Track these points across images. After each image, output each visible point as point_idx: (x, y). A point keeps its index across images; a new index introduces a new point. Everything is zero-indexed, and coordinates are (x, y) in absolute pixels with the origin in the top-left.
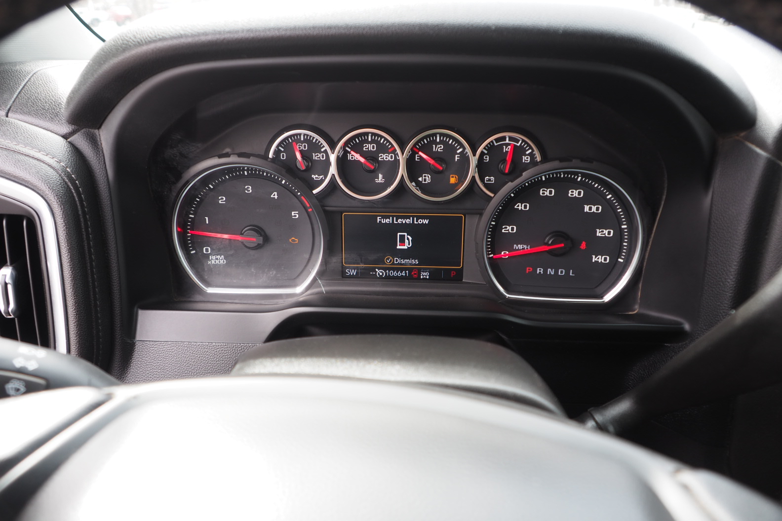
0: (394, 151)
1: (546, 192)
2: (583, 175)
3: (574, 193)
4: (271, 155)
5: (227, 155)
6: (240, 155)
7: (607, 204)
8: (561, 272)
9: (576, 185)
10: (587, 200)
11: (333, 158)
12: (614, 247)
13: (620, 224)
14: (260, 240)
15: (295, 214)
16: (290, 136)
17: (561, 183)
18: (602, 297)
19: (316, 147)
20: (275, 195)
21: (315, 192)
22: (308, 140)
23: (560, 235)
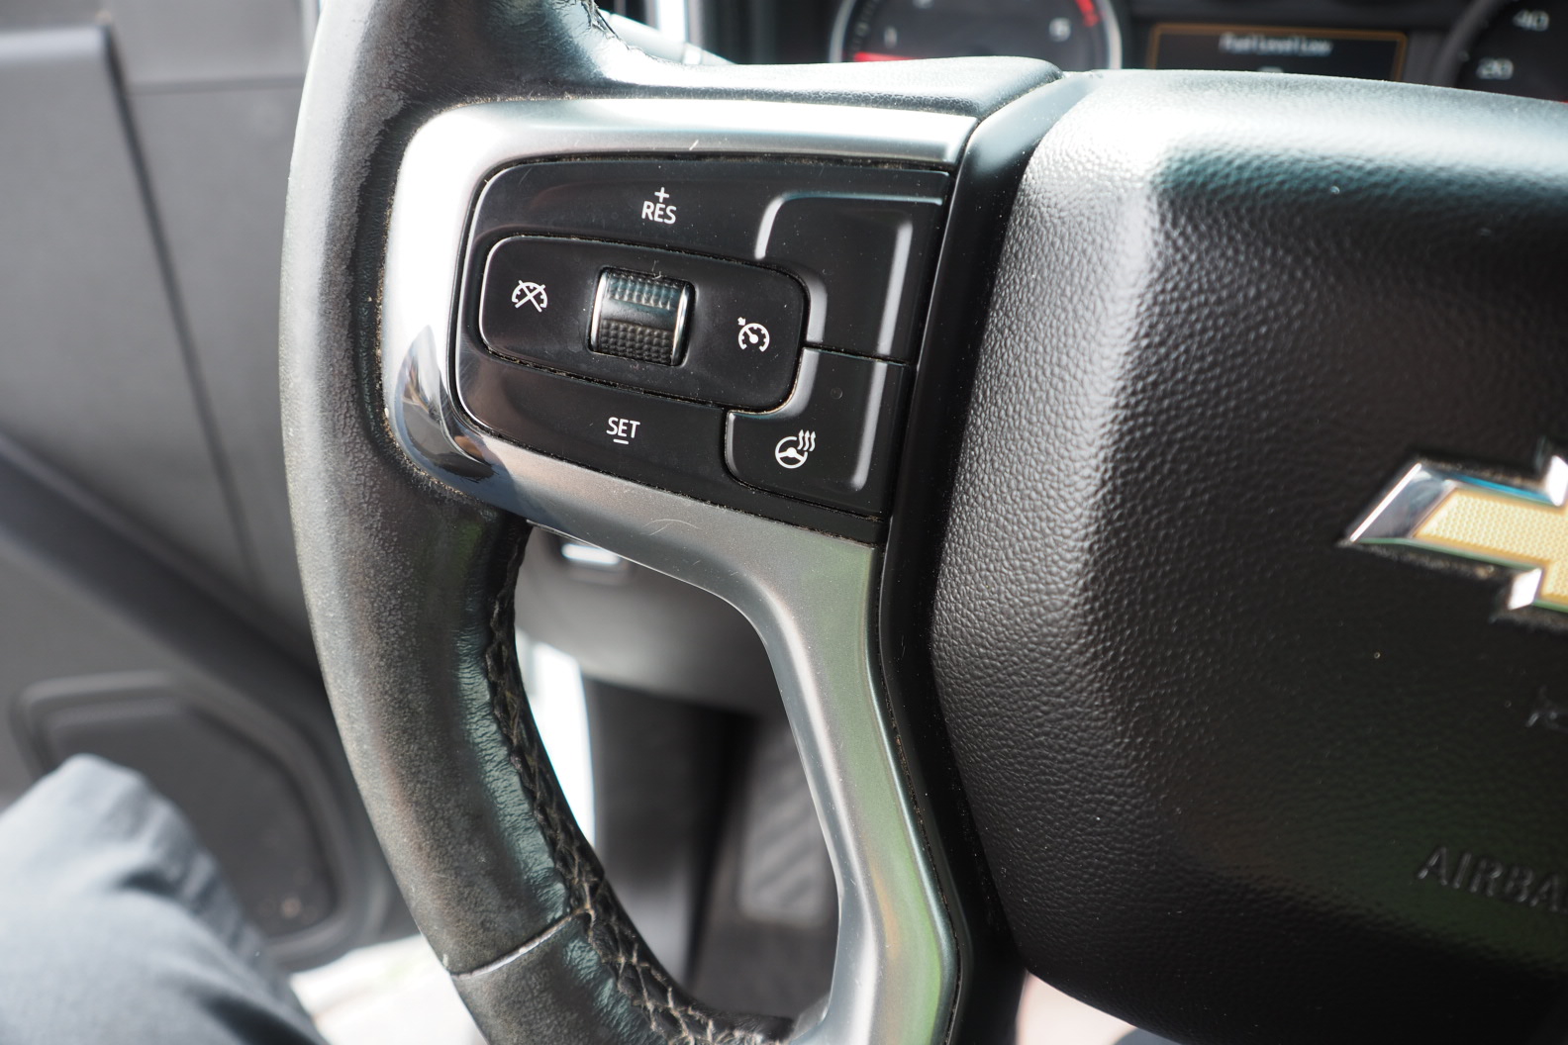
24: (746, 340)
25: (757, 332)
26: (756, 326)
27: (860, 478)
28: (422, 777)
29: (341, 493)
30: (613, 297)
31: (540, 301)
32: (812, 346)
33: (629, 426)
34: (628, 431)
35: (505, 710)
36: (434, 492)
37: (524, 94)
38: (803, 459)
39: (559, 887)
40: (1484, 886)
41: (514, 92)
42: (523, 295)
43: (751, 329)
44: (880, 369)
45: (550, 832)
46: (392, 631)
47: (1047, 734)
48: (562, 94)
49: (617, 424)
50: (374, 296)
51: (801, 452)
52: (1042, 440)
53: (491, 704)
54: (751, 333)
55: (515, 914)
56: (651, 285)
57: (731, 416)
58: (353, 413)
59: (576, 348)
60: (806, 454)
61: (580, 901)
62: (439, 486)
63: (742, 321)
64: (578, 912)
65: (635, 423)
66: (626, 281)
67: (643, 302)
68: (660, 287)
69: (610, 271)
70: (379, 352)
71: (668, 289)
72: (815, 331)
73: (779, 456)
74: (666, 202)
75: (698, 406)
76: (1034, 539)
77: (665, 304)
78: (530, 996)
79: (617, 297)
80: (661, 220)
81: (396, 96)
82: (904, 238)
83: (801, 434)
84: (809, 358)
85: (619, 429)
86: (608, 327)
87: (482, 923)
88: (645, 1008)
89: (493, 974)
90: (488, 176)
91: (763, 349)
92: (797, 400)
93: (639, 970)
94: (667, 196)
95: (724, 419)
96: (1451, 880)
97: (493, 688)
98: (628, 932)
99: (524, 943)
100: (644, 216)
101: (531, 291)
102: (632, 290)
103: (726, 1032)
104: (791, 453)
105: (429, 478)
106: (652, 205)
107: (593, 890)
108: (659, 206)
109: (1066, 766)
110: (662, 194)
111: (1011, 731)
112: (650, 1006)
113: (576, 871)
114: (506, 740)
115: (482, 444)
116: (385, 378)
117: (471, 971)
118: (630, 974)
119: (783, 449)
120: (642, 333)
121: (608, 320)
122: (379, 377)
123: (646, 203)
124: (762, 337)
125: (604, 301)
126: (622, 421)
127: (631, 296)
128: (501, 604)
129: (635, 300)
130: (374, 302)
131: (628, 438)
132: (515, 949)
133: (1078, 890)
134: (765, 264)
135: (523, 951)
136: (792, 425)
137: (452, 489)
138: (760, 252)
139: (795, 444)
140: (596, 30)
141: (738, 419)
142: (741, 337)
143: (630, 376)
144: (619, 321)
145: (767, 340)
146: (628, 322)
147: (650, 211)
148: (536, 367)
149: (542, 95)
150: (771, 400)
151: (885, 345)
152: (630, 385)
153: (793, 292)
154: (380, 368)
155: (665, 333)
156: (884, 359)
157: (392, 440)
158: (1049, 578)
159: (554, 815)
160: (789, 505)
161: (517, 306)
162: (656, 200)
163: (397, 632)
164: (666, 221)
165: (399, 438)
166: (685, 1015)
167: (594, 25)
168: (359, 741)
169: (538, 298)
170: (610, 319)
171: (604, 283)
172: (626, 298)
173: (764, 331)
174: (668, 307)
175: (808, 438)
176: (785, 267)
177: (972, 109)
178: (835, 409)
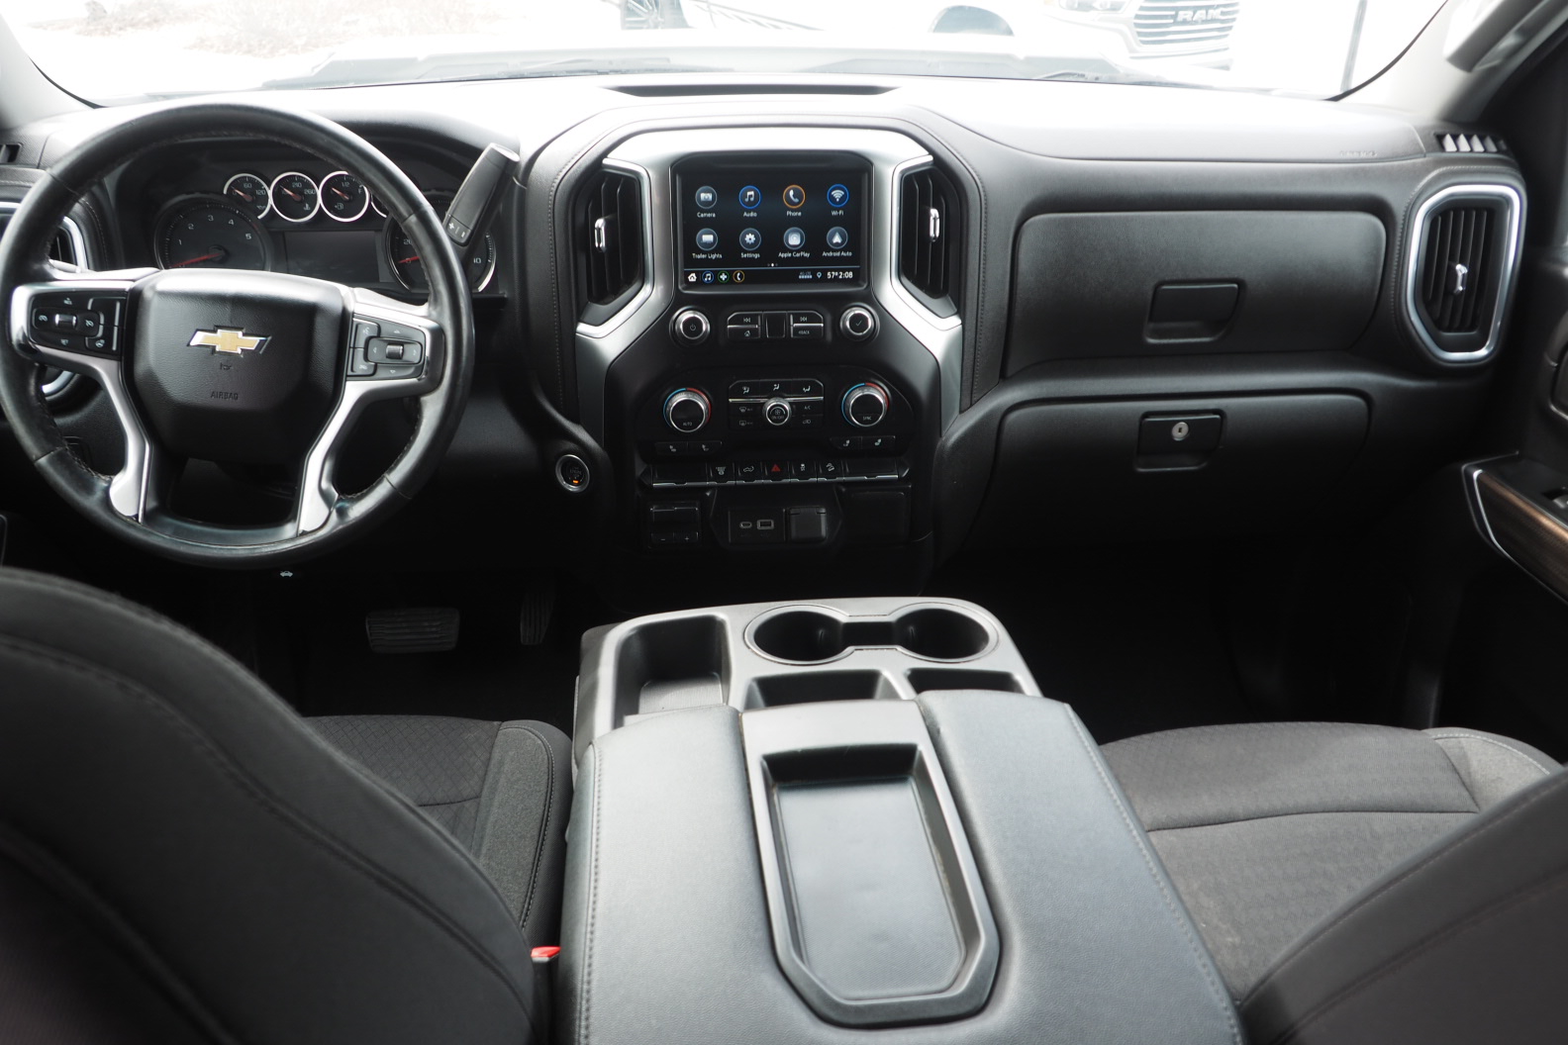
0: (314, 188)
4: (225, 192)
5: (192, 193)
6: (202, 192)
11: (270, 193)
14: (222, 253)
16: (239, 178)
19: (260, 186)
20: (232, 222)
21: (259, 217)
22: (251, 181)
27: (114, 348)
31: (45, 319)
32: (102, 324)
34: (65, 342)
36: (23, 357)
38: (101, 345)
41: (35, 282)
42: (41, 318)
44: (116, 329)
49: (63, 341)
54: (89, 323)
55: (50, 446)
56: (67, 315)
59: (53, 327)
62: (24, 355)
63: (87, 321)
65: (67, 341)
66: (62, 315)
67: (66, 318)
68: (69, 316)
69: (59, 313)
71: (71, 316)
72: (102, 321)
73: (96, 345)
75: (79, 337)
79: (61, 318)
81: (9, 286)
82: (118, 305)
84: (101, 327)
86: (59, 323)
90: (31, 298)
91: (92, 326)
92: (100, 335)
94: (69, 299)
95: (85, 339)
100: (65, 303)
101: (43, 317)
104: (99, 344)
115: (34, 346)
120: (66, 324)
125: (58, 319)
127: (64, 317)
131: (65, 344)
134: (90, 311)
135: (53, 452)
136: (99, 339)
137: (28, 356)
138: (89, 307)
139: (100, 342)
141: (88, 339)
142: (87, 324)
143: (65, 332)
145: (93, 324)
146: (63, 322)
150: (94, 335)
151: (116, 323)
152: (65, 334)
153: (97, 316)
155: (71, 324)
156: (116, 327)
160: (100, 354)
161: (41, 320)
162: (67, 300)
164: (69, 303)
171: (58, 315)
173: (92, 322)
174: (71, 319)
175: (102, 341)
176: (95, 311)
177: (134, 281)
178: (108, 336)
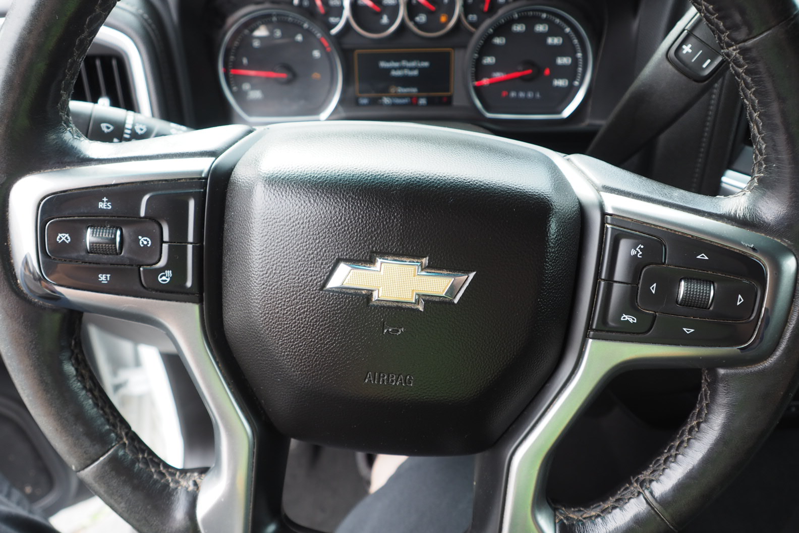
1: (519, 28)
2: (548, 12)
3: (541, 28)
4: (295, 3)
5: (262, 2)
6: (273, 2)
7: (566, 37)
8: (530, 95)
9: (542, 21)
10: (551, 33)
11: (347, 2)
12: (571, 73)
13: (576, 52)
14: (289, 76)
15: (316, 54)
17: (530, 20)
18: (560, 112)
21: (332, 32)
23: (529, 64)
24: (143, 243)
25: (146, 240)
26: (145, 238)
27: (189, 284)
28: (54, 405)
29: (6, 311)
30: (93, 236)
31: (67, 240)
32: (166, 242)
33: (107, 277)
34: (106, 278)
35: (82, 376)
36: (41, 306)
37: (51, 168)
38: (168, 280)
39: (113, 435)
40: (383, 381)
41: (47, 168)
42: (61, 238)
43: (144, 240)
44: (190, 247)
45: (106, 417)
46: (34, 357)
47: (259, 356)
48: (65, 167)
49: (102, 276)
50: (7, 243)
51: (167, 277)
52: (240, 266)
53: (76, 376)
54: (144, 241)
55: (97, 447)
56: (106, 229)
57: (141, 269)
58: (6, 283)
59: (83, 253)
60: (169, 278)
61: (122, 438)
62: (43, 304)
63: (140, 237)
64: (121, 442)
65: (108, 276)
66: (97, 229)
67: (104, 236)
68: (109, 230)
69: (91, 226)
70: (12, 261)
71: (112, 230)
72: (166, 237)
73: (160, 280)
74: (107, 202)
75: (129, 267)
76: (243, 297)
77: (112, 236)
78: (106, 474)
79: (94, 235)
80: (106, 208)
81: (3, 176)
82: (192, 204)
83: (166, 272)
84: (165, 247)
85: (103, 278)
86: (93, 245)
87: (85, 452)
88: (151, 471)
89: (92, 468)
90: (42, 200)
91: (149, 245)
92: (163, 262)
93: (148, 459)
94: (107, 200)
95: (139, 270)
96: (374, 382)
97: (77, 370)
98: (143, 447)
99: (102, 456)
100: (99, 207)
101: (64, 236)
102: (100, 232)
103: (183, 474)
104: (164, 278)
105: (39, 302)
106: (102, 203)
107: (127, 434)
108: (105, 203)
109: (267, 365)
110: (105, 199)
111: (251, 357)
112: (153, 470)
113: (118, 429)
114: (84, 387)
115: (54, 288)
116: (16, 270)
117: (83, 469)
118: (144, 460)
119: (161, 277)
120: (105, 246)
121: (92, 244)
122: (14, 270)
123: (100, 203)
124: (148, 242)
125: (90, 237)
126: (104, 275)
127: (99, 234)
128: (75, 340)
129: (101, 235)
130: (7, 245)
131: (107, 280)
132: (98, 459)
133: (281, 403)
134: (145, 217)
135: (102, 459)
136: (163, 269)
137: (48, 304)
138: (142, 214)
139: (165, 275)
140: (76, 140)
141: (144, 269)
142: (141, 243)
143: (103, 260)
144: (97, 243)
145: (150, 243)
146: (100, 243)
147: (102, 205)
148: (70, 261)
149: (58, 168)
150: (154, 261)
151: (191, 238)
152: (104, 264)
153: (156, 227)
154: (13, 267)
155: (113, 245)
156: (191, 243)
157: (22, 291)
158: (248, 309)
159: (107, 410)
160: (167, 295)
161: (60, 242)
162: (103, 202)
163: (35, 357)
164: (108, 208)
165: (24, 289)
166: (168, 471)
167: (76, 139)
168: (28, 396)
169: (66, 238)
170: (93, 243)
171: (89, 231)
172: (97, 235)
173: (148, 239)
174: (113, 236)
175: (169, 273)
176: (152, 218)
177: (214, 154)
178: (177, 263)
